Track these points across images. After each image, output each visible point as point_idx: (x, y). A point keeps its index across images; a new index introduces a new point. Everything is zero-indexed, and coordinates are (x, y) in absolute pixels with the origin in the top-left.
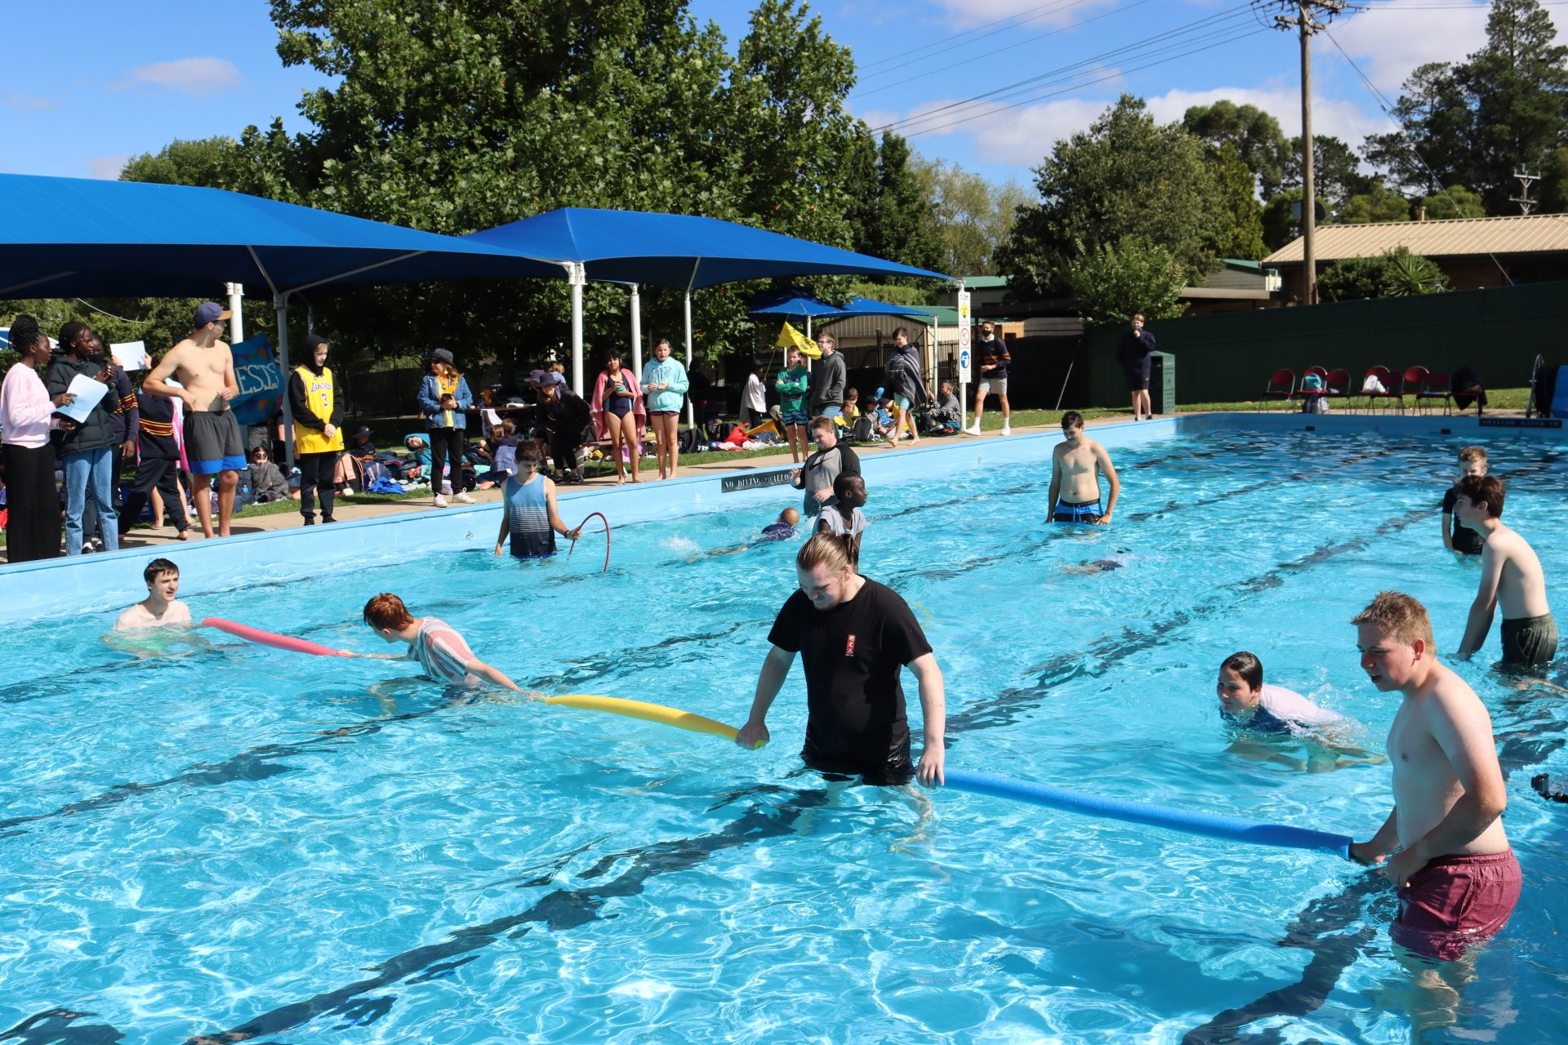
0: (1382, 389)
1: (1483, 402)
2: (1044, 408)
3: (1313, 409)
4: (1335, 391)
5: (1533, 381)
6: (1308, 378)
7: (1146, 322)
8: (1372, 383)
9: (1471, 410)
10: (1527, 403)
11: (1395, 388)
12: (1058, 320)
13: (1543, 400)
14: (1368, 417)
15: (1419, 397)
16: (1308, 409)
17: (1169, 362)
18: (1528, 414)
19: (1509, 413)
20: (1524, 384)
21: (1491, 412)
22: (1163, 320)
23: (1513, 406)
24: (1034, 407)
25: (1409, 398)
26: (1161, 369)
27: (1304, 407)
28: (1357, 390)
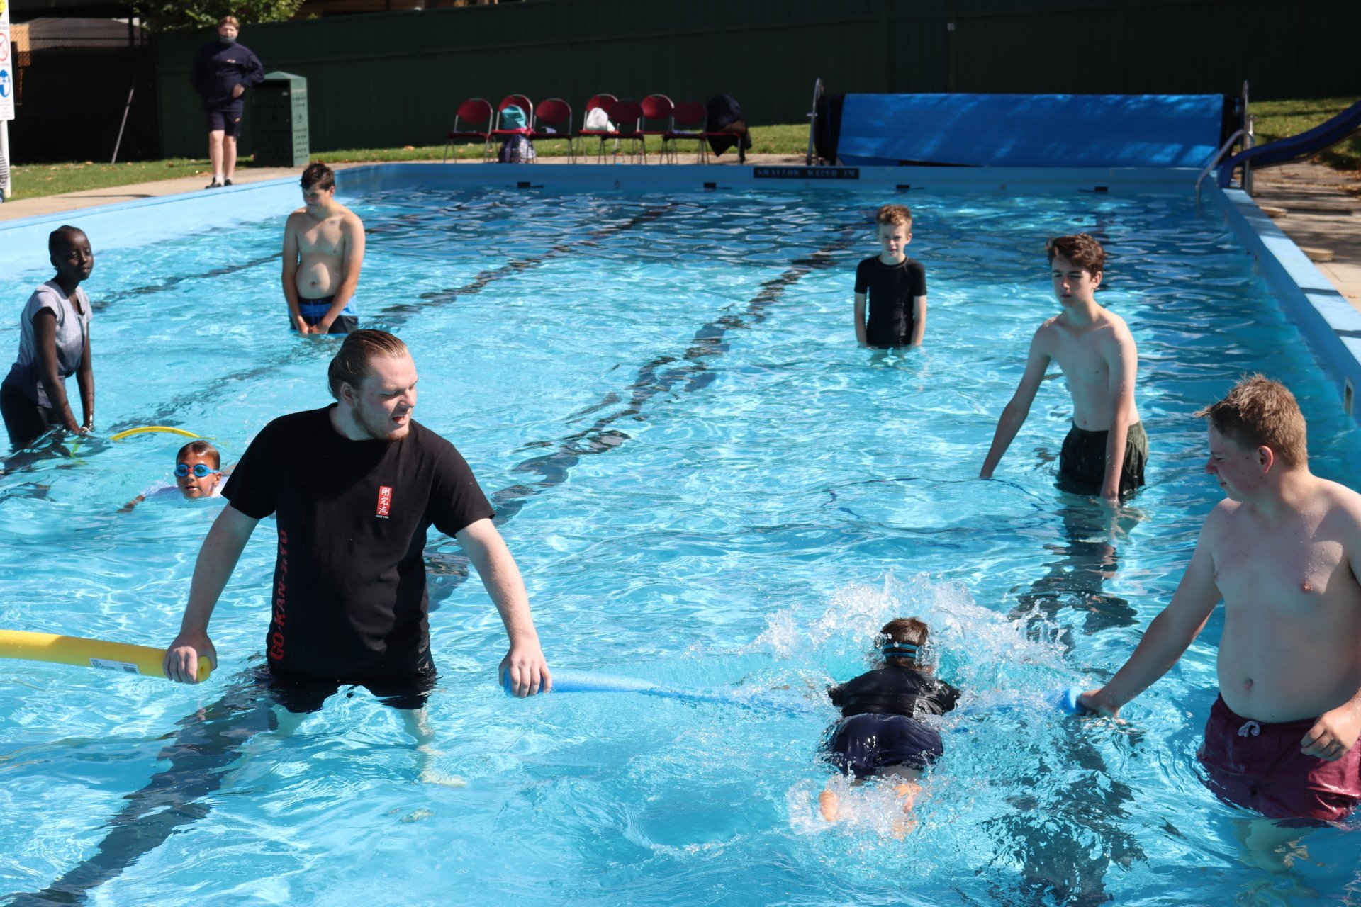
0: (611, 128)
1: (745, 145)
2: (95, 160)
3: (515, 155)
4: (550, 131)
5: (812, 115)
6: (507, 111)
7: (241, 29)
8: (597, 118)
9: (731, 156)
10: (806, 146)
11: (626, 125)
12: (83, 22)
13: (826, 141)
14: (598, 167)
15: (666, 139)
16: (508, 156)
17: (299, 88)
18: (809, 161)
19: (775, 159)
20: (800, 119)
21: (754, 158)
22: (267, 26)
23: (781, 150)
24: (80, 159)
25: (653, 140)
26: (288, 99)
27: (501, 155)
28: (578, 130)
